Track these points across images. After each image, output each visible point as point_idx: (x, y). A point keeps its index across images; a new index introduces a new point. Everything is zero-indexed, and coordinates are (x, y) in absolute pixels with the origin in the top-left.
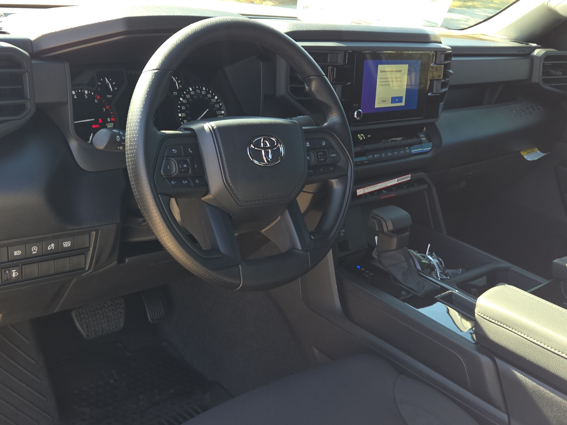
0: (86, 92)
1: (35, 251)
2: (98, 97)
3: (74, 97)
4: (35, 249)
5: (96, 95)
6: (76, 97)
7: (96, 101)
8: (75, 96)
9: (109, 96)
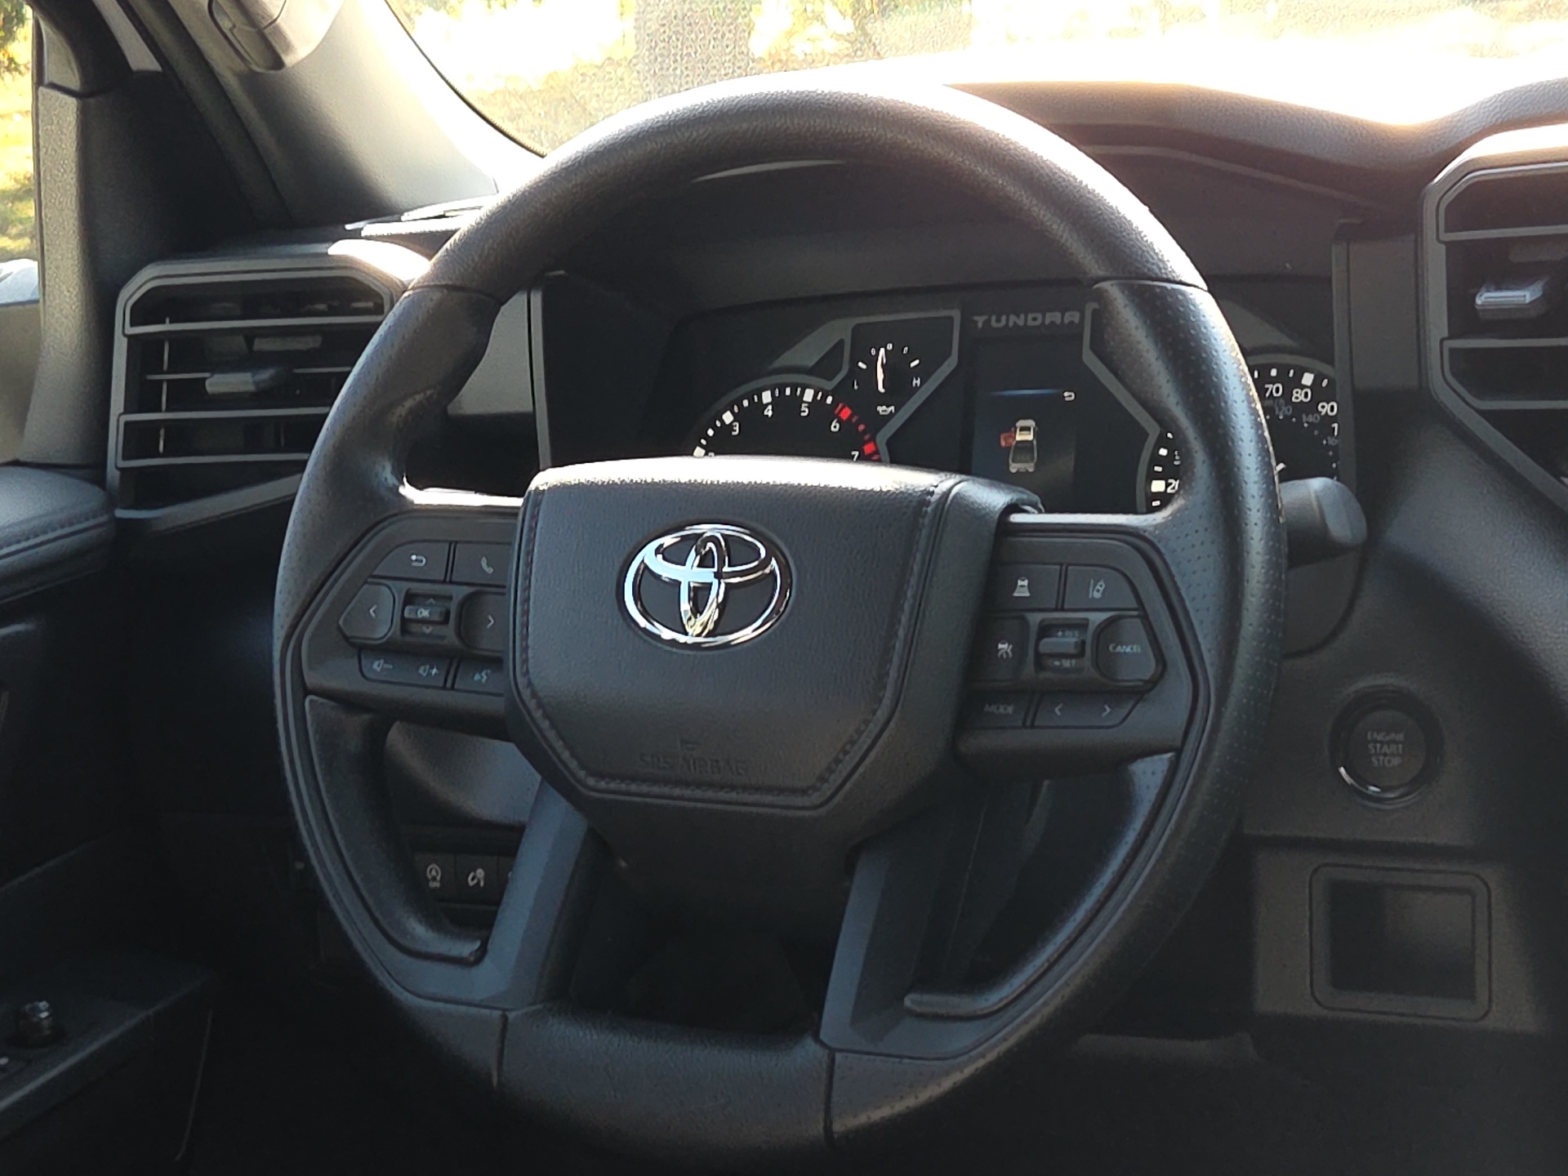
0: (809, 395)
1: (434, 879)
2: (846, 413)
3: (765, 413)
4: (434, 873)
5: (840, 406)
6: (770, 414)
7: (835, 427)
8: (770, 407)
9: (884, 408)
